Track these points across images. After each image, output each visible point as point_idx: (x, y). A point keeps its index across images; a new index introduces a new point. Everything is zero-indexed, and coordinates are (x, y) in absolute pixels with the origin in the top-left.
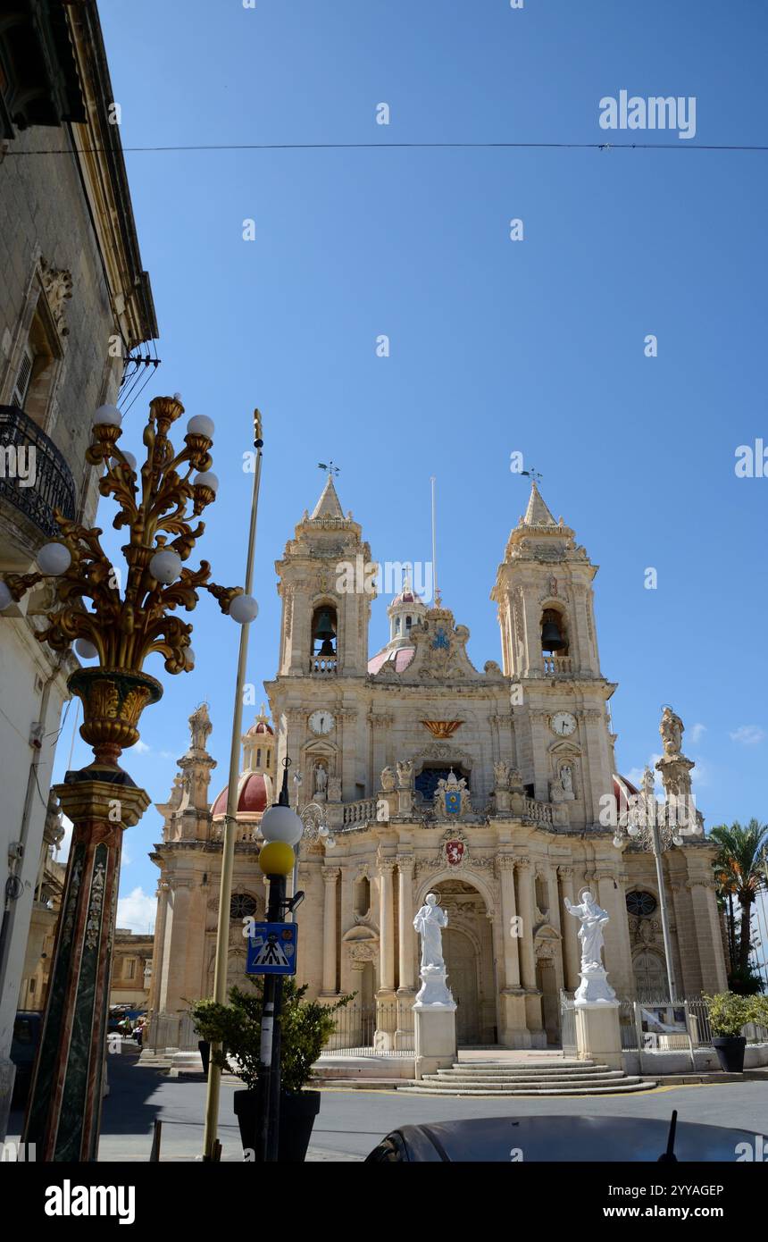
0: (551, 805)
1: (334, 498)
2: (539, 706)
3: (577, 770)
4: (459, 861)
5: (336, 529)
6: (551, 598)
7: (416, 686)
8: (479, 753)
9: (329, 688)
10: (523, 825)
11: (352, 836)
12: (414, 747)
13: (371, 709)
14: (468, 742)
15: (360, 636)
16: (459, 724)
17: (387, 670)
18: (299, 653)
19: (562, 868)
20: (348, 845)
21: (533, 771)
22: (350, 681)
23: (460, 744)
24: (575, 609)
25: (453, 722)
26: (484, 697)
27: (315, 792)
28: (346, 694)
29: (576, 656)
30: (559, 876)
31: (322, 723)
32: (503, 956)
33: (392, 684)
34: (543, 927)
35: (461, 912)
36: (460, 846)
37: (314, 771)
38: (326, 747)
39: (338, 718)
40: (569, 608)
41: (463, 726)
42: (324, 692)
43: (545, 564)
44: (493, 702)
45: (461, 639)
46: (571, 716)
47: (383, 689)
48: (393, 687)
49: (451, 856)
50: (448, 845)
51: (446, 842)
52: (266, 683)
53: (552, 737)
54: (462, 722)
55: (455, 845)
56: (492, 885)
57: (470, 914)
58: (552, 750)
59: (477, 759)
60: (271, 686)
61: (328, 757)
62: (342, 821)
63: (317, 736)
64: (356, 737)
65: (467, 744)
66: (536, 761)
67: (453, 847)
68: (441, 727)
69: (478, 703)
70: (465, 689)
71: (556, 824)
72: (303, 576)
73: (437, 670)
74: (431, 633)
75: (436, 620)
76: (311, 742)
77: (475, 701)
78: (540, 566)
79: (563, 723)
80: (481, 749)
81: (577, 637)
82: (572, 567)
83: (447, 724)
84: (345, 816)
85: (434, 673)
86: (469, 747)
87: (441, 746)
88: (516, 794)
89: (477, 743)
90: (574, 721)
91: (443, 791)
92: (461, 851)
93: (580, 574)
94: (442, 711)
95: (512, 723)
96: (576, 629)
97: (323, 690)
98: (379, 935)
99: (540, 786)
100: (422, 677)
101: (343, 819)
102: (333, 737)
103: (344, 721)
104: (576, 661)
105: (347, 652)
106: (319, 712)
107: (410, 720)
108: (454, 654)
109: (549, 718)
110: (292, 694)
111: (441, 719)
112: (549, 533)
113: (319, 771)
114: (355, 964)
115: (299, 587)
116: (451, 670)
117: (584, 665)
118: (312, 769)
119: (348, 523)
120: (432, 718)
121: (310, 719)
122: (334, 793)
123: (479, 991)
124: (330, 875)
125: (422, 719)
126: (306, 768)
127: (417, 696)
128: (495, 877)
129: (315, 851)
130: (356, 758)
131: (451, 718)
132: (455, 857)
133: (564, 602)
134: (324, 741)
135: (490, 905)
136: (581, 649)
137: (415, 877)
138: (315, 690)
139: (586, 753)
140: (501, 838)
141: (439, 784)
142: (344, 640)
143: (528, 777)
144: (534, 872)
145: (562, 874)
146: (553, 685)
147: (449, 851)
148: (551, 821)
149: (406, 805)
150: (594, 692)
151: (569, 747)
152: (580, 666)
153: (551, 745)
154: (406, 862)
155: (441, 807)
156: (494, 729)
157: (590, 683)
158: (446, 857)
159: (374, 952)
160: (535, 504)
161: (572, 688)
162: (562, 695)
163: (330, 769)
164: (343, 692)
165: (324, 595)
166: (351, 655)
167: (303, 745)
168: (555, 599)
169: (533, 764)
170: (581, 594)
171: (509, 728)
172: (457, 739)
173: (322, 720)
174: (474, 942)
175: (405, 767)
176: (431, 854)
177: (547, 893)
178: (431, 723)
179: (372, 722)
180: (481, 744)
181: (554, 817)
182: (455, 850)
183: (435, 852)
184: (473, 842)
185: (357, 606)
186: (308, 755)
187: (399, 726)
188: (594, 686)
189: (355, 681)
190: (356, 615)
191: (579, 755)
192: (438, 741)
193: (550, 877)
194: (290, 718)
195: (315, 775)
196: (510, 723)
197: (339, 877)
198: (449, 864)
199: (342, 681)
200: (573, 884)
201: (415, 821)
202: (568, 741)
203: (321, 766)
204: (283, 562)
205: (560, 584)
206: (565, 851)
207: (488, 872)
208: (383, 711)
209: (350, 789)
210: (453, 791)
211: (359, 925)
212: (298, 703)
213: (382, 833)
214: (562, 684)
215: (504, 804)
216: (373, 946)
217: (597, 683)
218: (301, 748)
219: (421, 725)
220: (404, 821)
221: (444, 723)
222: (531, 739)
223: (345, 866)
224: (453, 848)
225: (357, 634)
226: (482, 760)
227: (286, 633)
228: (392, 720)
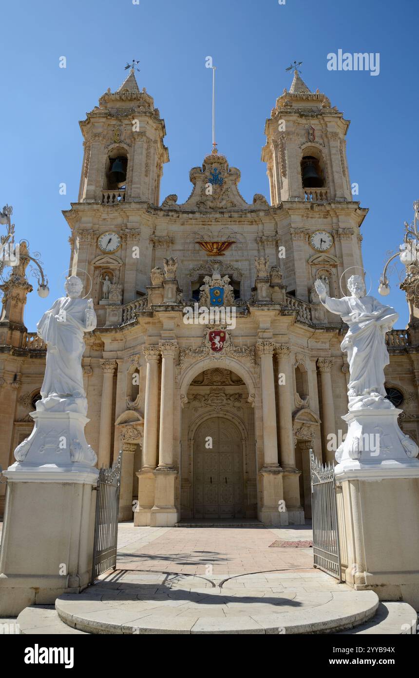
0: (311, 306)
1: (134, 82)
2: (300, 225)
3: (334, 278)
4: (221, 349)
5: (131, 100)
6: (309, 144)
7: (193, 212)
8: (248, 267)
9: (116, 214)
10: (283, 313)
11: (125, 331)
12: (190, 264)
13: (154, 232)
14: (238, 258)
15: (146, 176)
16: (230, 244)
17: (170, 203)
18: (93, 188)
19: (321, 359)
20: (124, 340)
21: (294, 279)
22: (133, 206)
23: (231, 261)
24: (330, 151)
25: (225, 242)
26: (252, 222)
27: (101, 298)
28: (130, 218)
29: (332, 188)
30: (318, 368)
31: (109, 242)
32: (262, 437)
33: (171, 211)
34: (303, 411)
35: (229, 402)
36: (222, 335)
37: (101, 282)
38: (111, 261)
39: (123, 237)
40: (325, 151)
41: (233, 246)
42: (112, 217)
43: (304, 118)
44: (260, 226)
45: (233, 178)
46: (328, 235)
47: (164, 216)
48: (173, 213)
49: (214, 344)
50: (211, 334)
51: (210, 331)
52: (64, 212)
53: (311, 251)
54: (233, 242)
55: (218, 333)
56: (252, 370)
57: (237, 404)
58: (311, 263)
59: (246, 273)
60: (67, 214)
61: (113, 270)
62: (121, 320)
63: (105, 253)
65: (237, 261)
66: (297, 271)
67: (215, 336)
68: (215, 246)
69: (248, 228)
70: (235, 215)
71: (315, 321)
72: (100, 130)
73: (212, 202)
74: (207, 173)
75: (212, 164)
76: (98, 258)
77: (245, 226)
78: (299, 119)
79: (321, 239)
80: (250, 265)
81: (332, 173)
82: (326, 119)
83: (220, 244)
84: (123, 316)
85: (209, 204)
86: (239, 263)
87: (215, 262)
88: (277, 288)
89: (246, 260)
90: (331, 238)
91: (207, 286)
92: (223, 339)
93: (334, 125)
94: (216, 234)
95: (277, 243)
96: (332, 166)
97: (111, 216)
98: (143, 418)
99: (301, 291)
100: (199, 208)
101: (121, 317)
102: (118, 254)
103: (128, 239)
104: (332, 192)
105: (133, 186)
106: (107, 234)
107: (188, 241)
108: (227, 190)
109: (309, 236)
110: (84, 219)
111: (215, 240)
112: (307, 98)
113: (105, 282)
114: (125, 446)
115: (97, 138)
116: (224, 202)
117: (339, 194)
118: (99, 280)
119: (141, 94)
120: (207, 239)
121: (100, 239)
122: (116, 297)
123: (245, 471)
124: (108, 367)
125: (198, 240)
126: (94, 279)
127: (193, 221)
128: (255, 363)
129: (98, 348)
130: (137, 270)
131: (224, 239)
132: (218, 345)
133: (321, 147)
134: (111, 256)
135: (251, 390)
136: (335, 181)
138: (104, 216)
139: (342, 264)
140: (261, 325)
141: (204, 280)
142: (132, 177)
143: (290, 284)
144: (294, 361)
145: (321, 365)
146: (312, 207)
147: (211, 339)
148: (311, 319)
149: (170, 296)
150: (348, 215)
151: (326, 259)
152: (335, 195)
153: (310, 257)
154: (168, 347)
155: (206, 301)
156: (261, 248)
157: (345, 206)
158: (209, 345)
159: (140, 435)
160: (297, 84)
161: (328, 211)
162: (320, 218)
163: (115, 280)
164: (128, 217)
165: (117, 145)
166: (137, 188)
167: (92, 260)
168: (313, 144)
169: (295, 273)
170: (335, 142)
171: (274, 246)
172: (228, 256)
173: (110, 239)
174: (240, 428)
175: (171, 262)
177: (306, 381)
178: (206, 243)
179: (154, 243)
180: (249, 260)
181: (313, 316)
182: (217, 339)
183: (199, 341)
185: (144, 152)
186: (96, 268)
187: (178, 246)
188: (348, 208)
189: (138, 206)
190: (144, 158)
191: (335, 266)
192: (212, 258)
193: (310, 368)
194: (82, 238)
195: (102, 284)
196: (275, 243)
197: (116, 369)
198: (211, 351)
199: (127, 206)
200: (331, 375)
201: (177, 308)
202: (326, 254)
203: (107, 278)
204: (85, 122)
205: (317, 133)
206: (324, 345)
207: (249, 358)
208: (164, 234)
209: (130, 294)
210: (217, 286)
211: (130, 410)
212: (89, 226)
213: (149, 323)
214: (320, 208)
215: (264, 294)
216: (139, 428)
217: (350, 206)
218: (89, 263)
219: (197, 246)
220: (167, 308)
221: (217, 243)
222: (293, 252)
223: (121, 359)
225: (144, 173)
226: (250, 273)
227: (85, 174)
228: (172, 241)
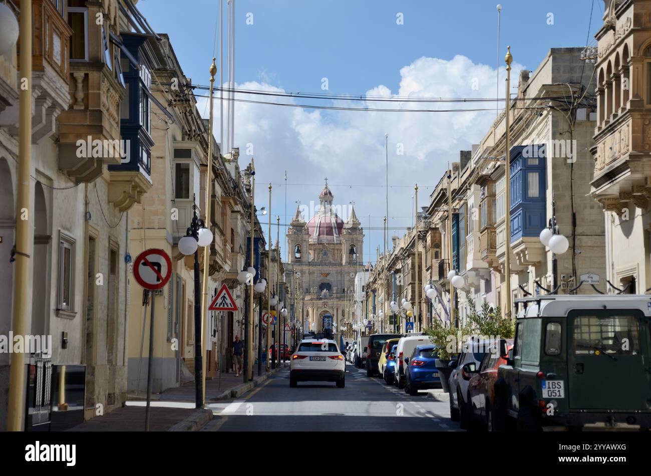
2: (347, 271)
4: (326, 307)
7: (319, 265)
8: (333, 280)
9: (300, 267)
10: (339, 301)
12: (319, 279)
13: (309, 271)
15: (306, 253)
16: (329, 274)
18: (292, 259)
21: (345, 286)
22: (305, 266)
24: (358, 247)
28: (303, 268)
29: (357, 258)
33: (314, 264)
38: (299, 280)
39: (302, 274)
40: (356, 245)
44: (337, 269)
45: (330, 253)
47: (312, 266)
48: (314, 266)
53: (349, 278)
56: (332, 312)
63: (297, 278)
64: (306, 278)
65: (331, 279)
66: (345, 284)
68: (325, 274)
69: (334, 269)
70: (331, 266)
72: (293, 239)
74: (323, 252)
75: (324, 248)
76: (296, 280)
78: (350, 236)
79: (352, 275)
81: (358, 254)
82: (358, 235)
85: (323, 262)
89: (333, 278)
90: (355, 274)
91: (323, 293)
93: (360, 237)
94: (325, 271)
96: (357, 252)
97: (298, 267)
99: (346, 289)
100: (321, 263)
101: (303, 297)
102: (300, 278)
105: (303, 258)
107: (318, 273)
108: (329, 257)
109: (349, 273)
115: (292, 242)
116: (328, 261)
117: (358, 261)
121: (295, 274)
127: (320, 267)
128: (333, 310)
131: (327, 272)
137: (317, 310)
138: (296, 267)
140: (334, 303)
142: (303, 255)
143: (343, 287)
144: (342, 309)
146: (350, 266)
149: (315, 296)
150: (360, 268)
153: (349, 280)
154: (315, 308)
156: (337, 275)
162: (353, 268)
163: (300, 286)
165: (298, 244)
168: (353, 244)
170: (359, 242)
172: (329, 278)
173: (298, 274)
176: (321, 306)
177: (345, 313)
178: (323, 274)
179: (309, 274)
181: (348, 297)
184: (329, 303)
185: (306, 246)
186: (295, 282)
187: (316, 274)
190: (306, 248)
192: (324, 278)
196: (340, 274)
198: (324, 307)
199: (302, 266)
202: (353, 279)
204: (288, 235)
205: (355, 239)
207: (331, 308)
208: (312, 271)
209: (305, 290)
210: (325, 293)
215: (335, 296)
217: (360, 266)
219: (320, 274)
222: (345, 279)
223: (304, 307)
224: (325, 304)
226: (333, 283)
227: (289, 253)
228: (314, 273)
